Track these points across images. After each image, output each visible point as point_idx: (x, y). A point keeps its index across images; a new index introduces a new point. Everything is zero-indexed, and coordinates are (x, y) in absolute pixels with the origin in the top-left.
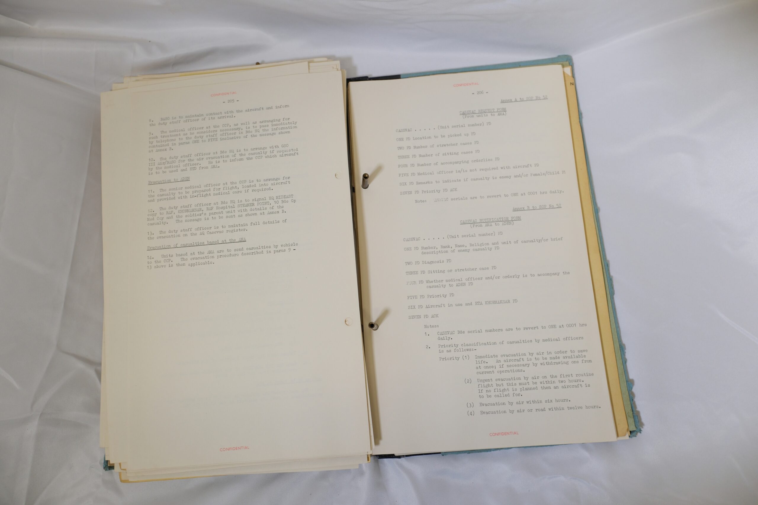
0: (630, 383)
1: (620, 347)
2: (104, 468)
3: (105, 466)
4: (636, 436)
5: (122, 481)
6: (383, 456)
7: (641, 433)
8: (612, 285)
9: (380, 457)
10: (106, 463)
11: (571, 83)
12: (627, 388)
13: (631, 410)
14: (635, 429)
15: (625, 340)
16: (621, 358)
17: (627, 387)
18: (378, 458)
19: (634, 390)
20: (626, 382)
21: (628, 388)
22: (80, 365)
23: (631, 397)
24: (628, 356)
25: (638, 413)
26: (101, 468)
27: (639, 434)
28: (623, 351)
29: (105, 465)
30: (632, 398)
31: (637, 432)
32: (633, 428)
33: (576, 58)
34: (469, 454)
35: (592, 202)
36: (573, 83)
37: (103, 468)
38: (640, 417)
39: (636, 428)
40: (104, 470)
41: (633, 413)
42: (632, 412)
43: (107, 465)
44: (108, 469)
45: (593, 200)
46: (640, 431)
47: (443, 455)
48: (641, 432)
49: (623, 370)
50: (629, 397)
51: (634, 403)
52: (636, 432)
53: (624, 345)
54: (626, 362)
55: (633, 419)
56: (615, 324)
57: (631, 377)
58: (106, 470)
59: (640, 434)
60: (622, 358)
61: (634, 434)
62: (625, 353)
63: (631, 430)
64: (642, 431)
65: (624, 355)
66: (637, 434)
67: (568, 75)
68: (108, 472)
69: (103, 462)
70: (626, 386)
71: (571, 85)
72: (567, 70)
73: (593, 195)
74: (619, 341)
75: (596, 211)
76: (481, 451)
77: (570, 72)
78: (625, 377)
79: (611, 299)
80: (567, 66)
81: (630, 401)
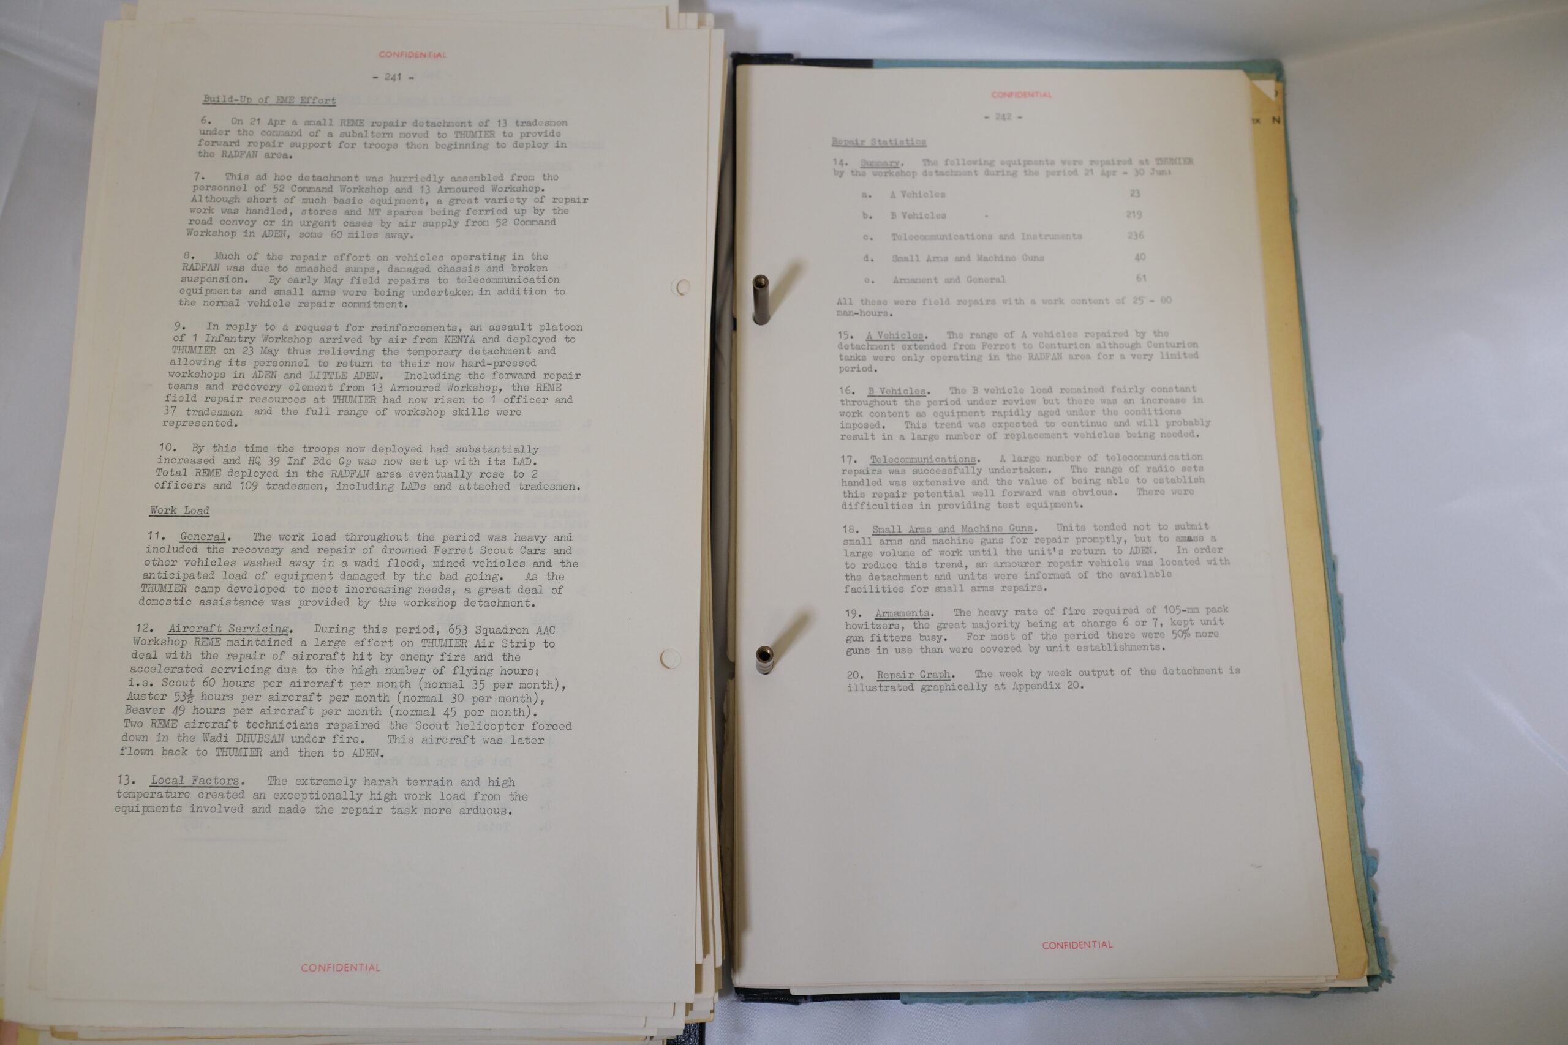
0: (1369, 860)
1: (1351, 769)
4: (1377, 990)
7: (1389, 982)
8: (1340, 615)
11: (1274, 118)
13: (1370, 924)
14: (1377, 972)
16: (1352, 794)
17: (1363, 865)
20: (1360, 855)
21: (1366, 869)
23: (1372, 893)
27: (1385, 984)
28: (1358, 780)
30: (1373, 895)
31: (1382, 979)
32: (1375, 969)
33: (1291, 67)
36: (1279, 118)
39: (1381, 968)
41: (1374, 932)
42: (1372, 930)
45: (1311, 408)
46: (1389, 978)
48: (1392, 980)
49: (1356, 824)
50: (1368, 893)
51: (1377, 908)
52: (1378, 980)
53: (1360, 763)
54: (1362, 805)
55: (1374, 946)
56: (1344, 712)
57: (1371, 843)
59: (1387, 983)
61: (1374, 983)
62: (1362, 782)
63: (1371, 973)
64: (1393, 977)
65: (1360, 787)
66: (1381, 985)
67: (1268, 99)
70: (1361, 863)
71: (1273, 122)
72: (1268, 87)
73: (1309, 394)
74: (1349, 754)
75: (1316, 435)
76: (1001, 997)
77: (1277, 93)
78: (1359, 842)
79: (1336, 648)
80: (1268, 78)
81: (1369, 902)
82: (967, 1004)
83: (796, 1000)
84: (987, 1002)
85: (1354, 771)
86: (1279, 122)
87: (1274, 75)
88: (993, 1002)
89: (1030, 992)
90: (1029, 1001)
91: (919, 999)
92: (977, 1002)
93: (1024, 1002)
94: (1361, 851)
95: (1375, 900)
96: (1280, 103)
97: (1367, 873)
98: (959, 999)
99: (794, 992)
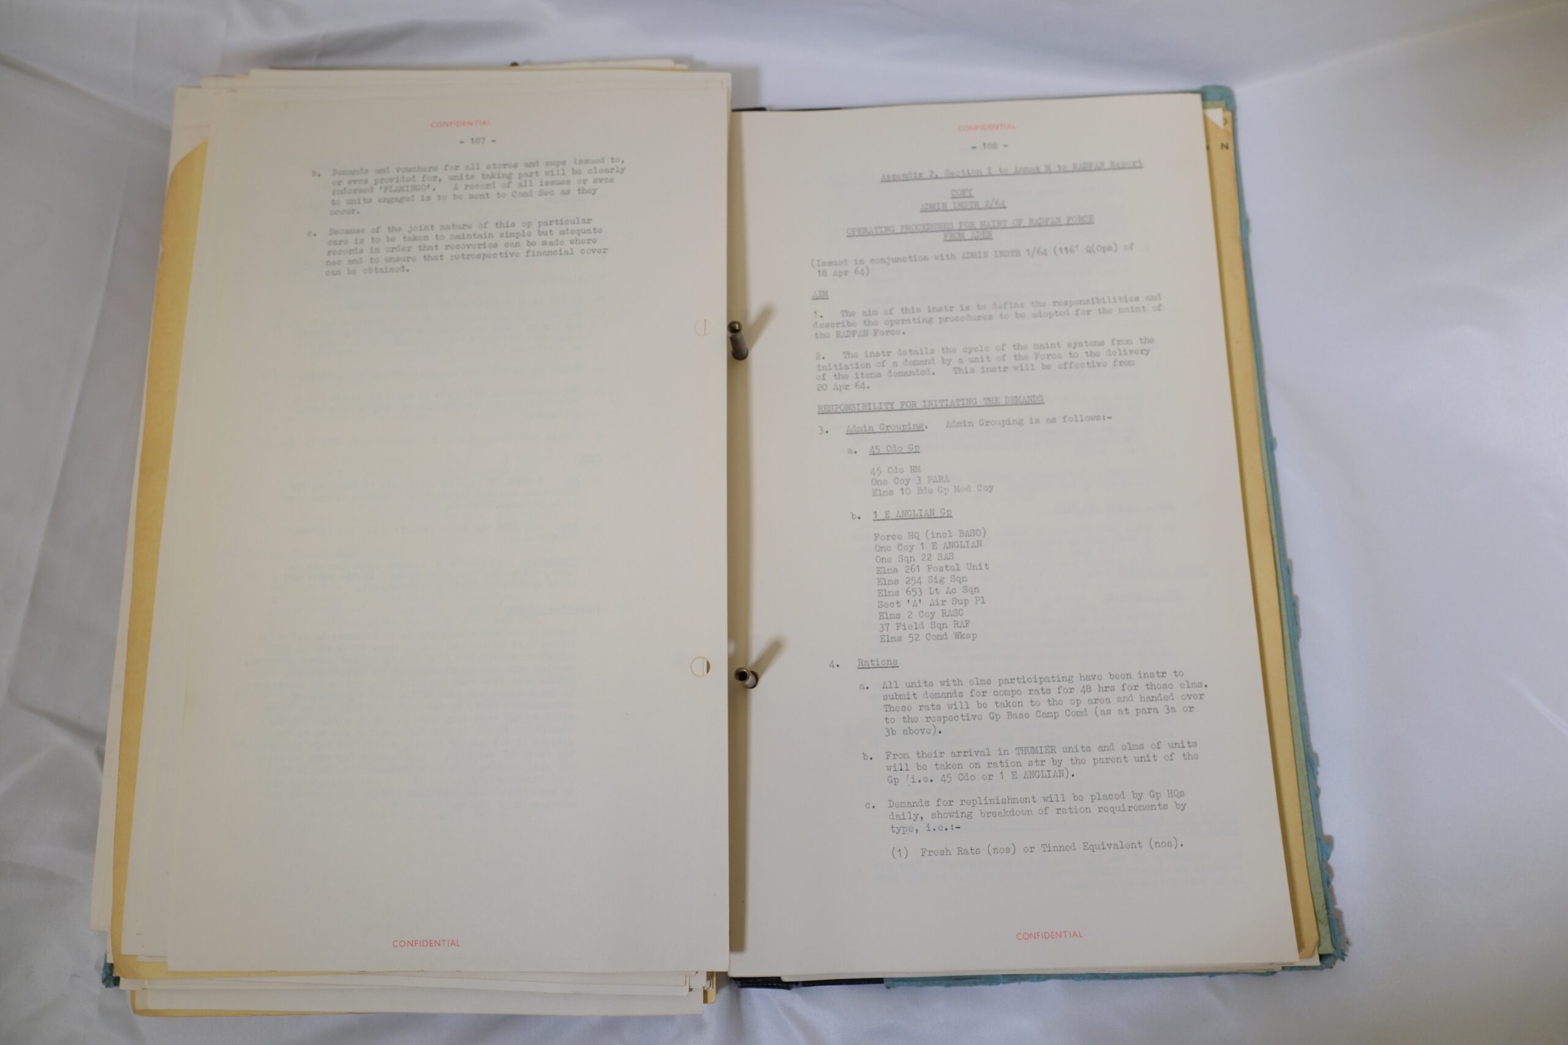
0: (1324, 845)
1: (1306, 761)
2: (104, 981)
3: (105, 976)
4: (1331, 968)
5: (136, 1011)
6: (751, 983)
7: (1343, 959)
9: (743, 985)
10: (108, 970)
11: (1223, 145)
12: (1318, 854)
13: (1325, 906)
14: (1330, 950)
15: (1317, 745)
16: (1307, 784)
17: (1318, 851)
18: (739, 987)
19: (1332, 862)
20: (1315, 842)
21: (1320, 855)
22: (60, 739)
23: (1326, 877)
24: (1324, 780)
25: (1339, 913)
26: (97, 977)
27: (1339, 962)
28: (1314, 771)
29: (106, 974)
30: (1328, 878)
31: (1336, 958)
32: (1327, 948)
33: (1243, 94)
34: (948, 989)
35: (1261, 425)
36: (1228, 144)
37: (101, 981)
38: (1343, 925)
39: (1334, 947)
40: (104, 986)
41: (1328, 914)
42: (1326, 912)
43: (111, 974)
44: (112, 983)
45: (1263, 419)
46: (1343, 956)
47: (888, 988)
48: (1345, 957)
49: (1311, 813)
50: (1322, 877)
51: (1331, 891)
52: (1332, 958)
53: (1316, 755)
54: (1317, 796)
55: (1328, 927)
56: (1299, 708)
57: (1327, 831)
58: (107, 986)
59: (1341, 961)
60: (1309, 786)
61: (1327, 961)
62: (1317, 773)
63: (1323, 952)
64: (1346, 955)
65: (1315, 779)
66: (1334, 963)
67: (1217, 126)
68: (112, 990)
69: (102, 965)
70: (1316, 849)
71: (1222, 148)
72: (1217, 115)
73: (1262, 406)
74: (1304, 747)
75: (1269, 445)
76: (978, 980)
77: (1226, 121)
78: (1314, 830)
79: (1291, 648)
80: (1217, 107)
81: (1323, 886)
82: (946, 986)
83: (788, 986)
84: (964, 985)
85: (1309, 763)
86: (1227, 148)
87: (1223, 103)
88: (970, 984)
89: (1004, 976)
90: (1004, 983)
91: (900, 983)
92: (956, 985)
93: (998, 984)
94: (1317, 838)
95: (1329, 883)
96: (1230, 130)
97: (1322, 858)
98: (937, 982)
99: (785, 979)
